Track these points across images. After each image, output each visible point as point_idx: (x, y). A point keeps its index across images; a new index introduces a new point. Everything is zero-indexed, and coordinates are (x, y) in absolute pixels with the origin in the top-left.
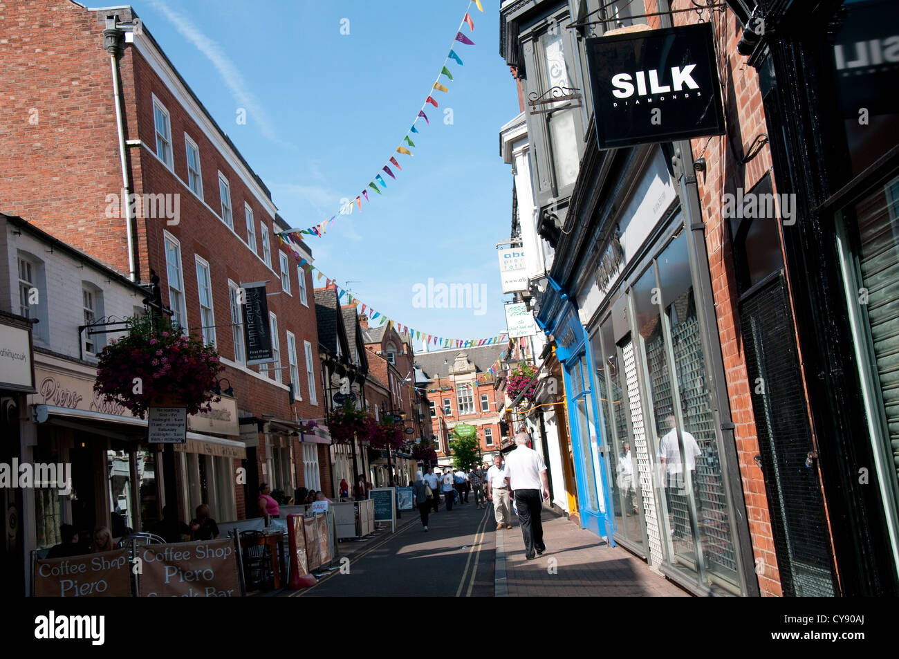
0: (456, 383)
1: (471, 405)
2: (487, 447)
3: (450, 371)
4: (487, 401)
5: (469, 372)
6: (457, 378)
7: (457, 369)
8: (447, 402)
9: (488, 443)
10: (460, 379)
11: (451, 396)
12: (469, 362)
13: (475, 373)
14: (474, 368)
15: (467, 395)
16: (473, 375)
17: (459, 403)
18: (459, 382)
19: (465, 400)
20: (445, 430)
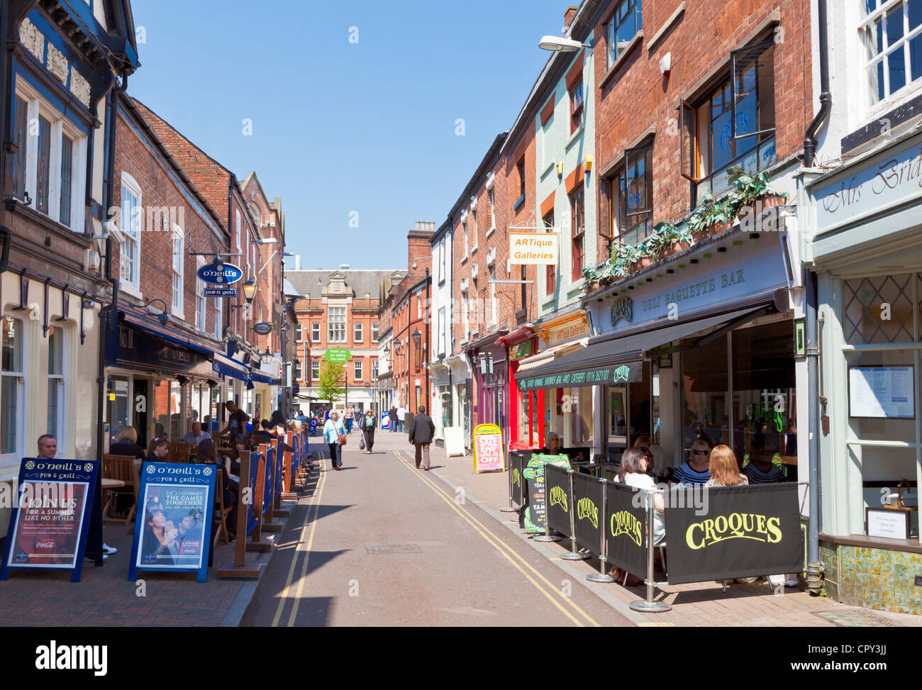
0: (330, 306)
1: (343, 332)
2: (355, 382)
3: (323, 292)
4: (361, 330)
5: (344, 296)
6: (331, 301)
7: (332, 291)
8: (316, 326)
9: (356, 377)
10: (333, 302)
11: (321, 321)
12: (346, 285)
13: (351, 298)
14: (351, 292)
15: (339, 321)
16: (349, 300)
17: (329, 329)
18: (332, 306)
19: (337, 327)
20: (309, 356)
